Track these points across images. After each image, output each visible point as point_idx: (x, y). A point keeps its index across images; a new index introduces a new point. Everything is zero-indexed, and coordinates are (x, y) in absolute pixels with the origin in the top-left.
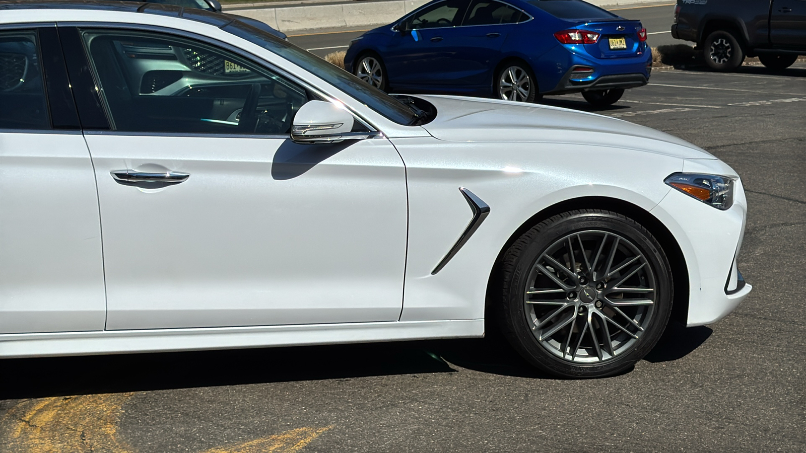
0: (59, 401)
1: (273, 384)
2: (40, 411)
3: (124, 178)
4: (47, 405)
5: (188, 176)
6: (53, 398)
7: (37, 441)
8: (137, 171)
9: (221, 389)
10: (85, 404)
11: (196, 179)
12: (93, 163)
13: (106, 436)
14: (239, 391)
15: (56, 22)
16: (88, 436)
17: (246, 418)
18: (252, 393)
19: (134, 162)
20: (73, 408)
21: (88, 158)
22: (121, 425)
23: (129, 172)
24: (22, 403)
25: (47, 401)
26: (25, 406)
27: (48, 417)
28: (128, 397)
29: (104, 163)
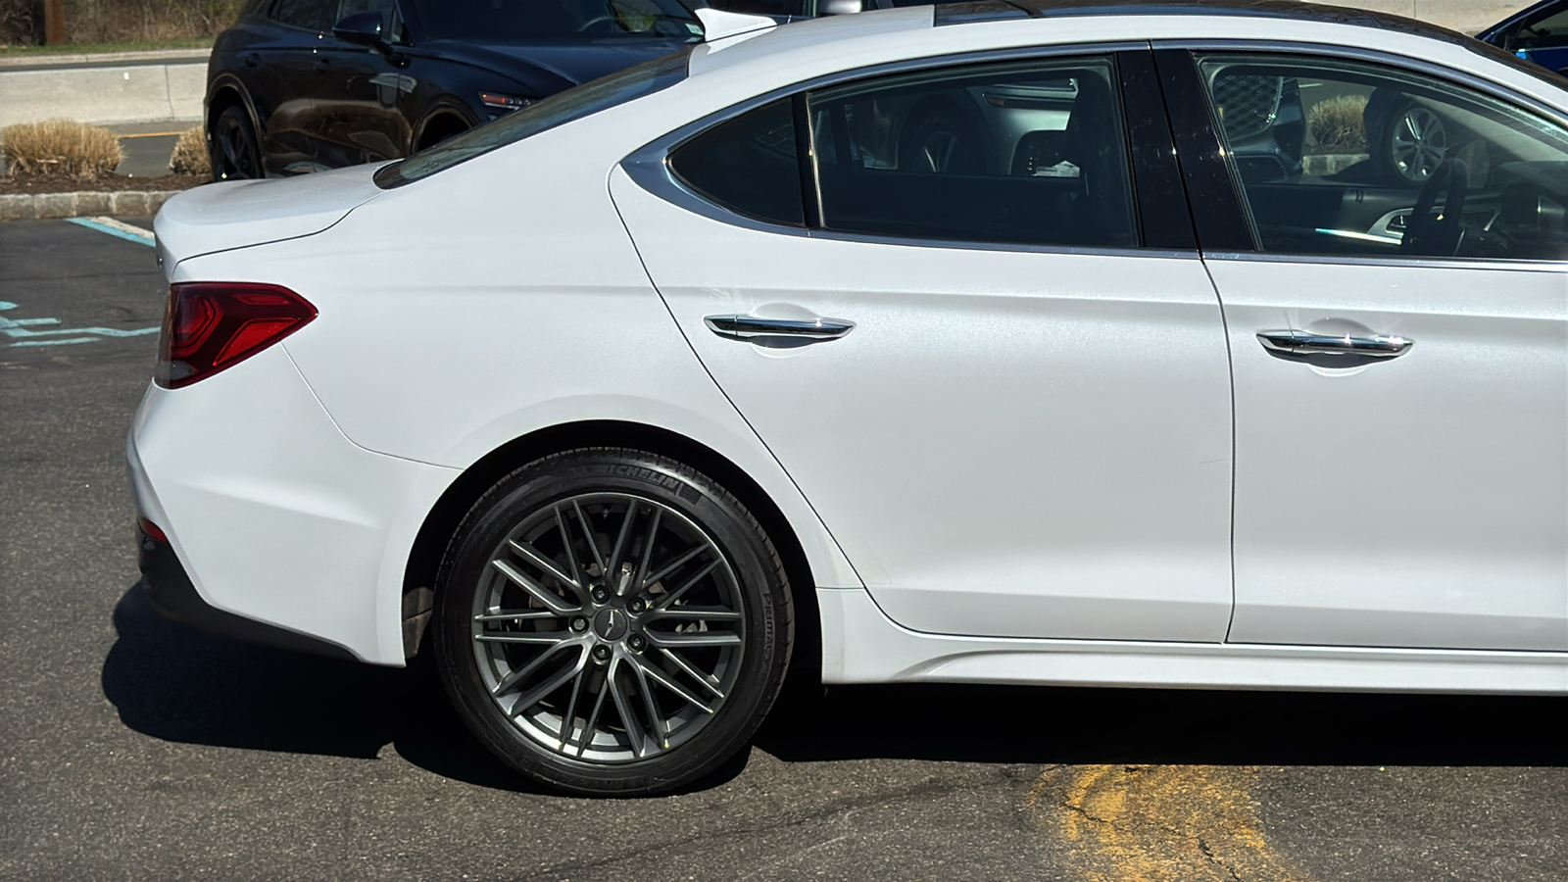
0: (1121, 773)
1: (1542, 771)
2: (1093, 791)
3: (1284, 347)
4: (1102, 780)
5: (1411, 344)
6: (1106, 767)
7: (1120, 851)
8: (1307, 332)
9: (1435, 771)
10: (1170, 782)
11: (1426, 350)
12: (1224, 315)
13: (1251, 850)
14: (1478, 779)
15: (1149, 41)
16: (1215, 849)
17: (1521, 837)
18: (1508, 786)
19: (1303, 313)
20: (1153, 788)
21: (1215, 306)
22: (1270, 832)
23: (1296, 334)
24: (1049, 772)
25: (1092, 773)
26: (1058, 779)
27: (1112, 803)
28: (1253, 772)
29: (1246, 315)
